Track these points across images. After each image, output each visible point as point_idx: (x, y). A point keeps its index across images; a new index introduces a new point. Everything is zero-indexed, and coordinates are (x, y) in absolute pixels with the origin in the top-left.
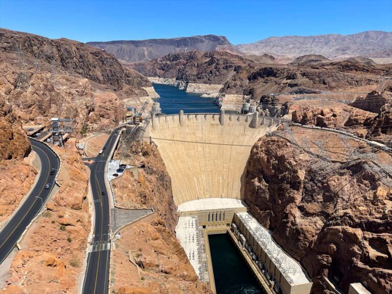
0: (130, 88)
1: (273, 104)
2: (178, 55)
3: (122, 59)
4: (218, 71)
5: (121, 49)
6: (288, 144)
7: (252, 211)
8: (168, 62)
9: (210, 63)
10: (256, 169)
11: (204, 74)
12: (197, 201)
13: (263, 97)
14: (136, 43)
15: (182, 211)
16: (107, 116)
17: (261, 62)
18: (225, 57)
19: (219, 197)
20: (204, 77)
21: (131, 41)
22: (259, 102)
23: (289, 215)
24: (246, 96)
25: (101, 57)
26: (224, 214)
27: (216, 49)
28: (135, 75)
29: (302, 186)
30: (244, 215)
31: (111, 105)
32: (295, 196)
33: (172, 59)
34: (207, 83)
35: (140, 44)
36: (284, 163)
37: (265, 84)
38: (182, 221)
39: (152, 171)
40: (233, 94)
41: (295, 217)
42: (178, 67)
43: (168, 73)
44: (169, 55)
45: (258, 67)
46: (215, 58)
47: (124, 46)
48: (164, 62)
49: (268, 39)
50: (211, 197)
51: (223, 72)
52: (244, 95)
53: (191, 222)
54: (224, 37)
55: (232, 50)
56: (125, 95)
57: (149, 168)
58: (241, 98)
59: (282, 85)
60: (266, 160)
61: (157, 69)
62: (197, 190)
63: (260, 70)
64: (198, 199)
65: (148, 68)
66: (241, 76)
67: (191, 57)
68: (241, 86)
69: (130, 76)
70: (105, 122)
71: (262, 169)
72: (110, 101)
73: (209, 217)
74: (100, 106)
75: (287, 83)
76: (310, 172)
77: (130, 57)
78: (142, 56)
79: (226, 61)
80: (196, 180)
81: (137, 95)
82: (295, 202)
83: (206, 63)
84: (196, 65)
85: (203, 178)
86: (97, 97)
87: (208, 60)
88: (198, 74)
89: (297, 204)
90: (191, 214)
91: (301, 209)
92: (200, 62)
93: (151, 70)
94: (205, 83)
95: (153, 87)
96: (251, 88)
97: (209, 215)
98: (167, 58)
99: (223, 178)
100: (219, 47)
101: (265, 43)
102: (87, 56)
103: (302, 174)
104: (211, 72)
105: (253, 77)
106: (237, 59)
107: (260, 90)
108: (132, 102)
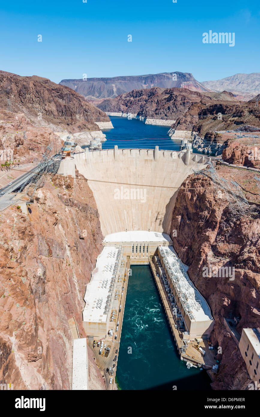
0: (84, 123)
1: (215, 141)
2: (142, 91)
3: (93, 96)
4: (175, 107)
5: (92, 86)
6: (212, 182)
7: (174, 246)
8: (132, 99)
9: (169, 100)
10: (182, 206)
11: (162, 110)
12: (125, 232)
13: (207, 134)
14: (106, 80)
15: (108, 241)
16: (36, 149)
17: (219, 99)
18: (184, 94)
19: (146, 230)
20: (162, 113)
21: (101, 78)
22: (203, 138)
23: (202, 253)
24: (194, 133)
25: (62, 93)
26: (148, 247)
27: (182, 85)
28: (94, 110)
29: (218, 226)
30: (165, 249)
31: (42, 139)
32: (211, 235)
33: (135, 95)
34: (164, 119)
35: (109, 81)
36: (204, 202)
37: (213, 121)
38: (106, 251)
39: (73, 203)
40: (183, 130)
41: (207, 256)
42: (140, 103)
43: (130, 108)
44: (133, 92)
45: (210, 104)
46: (174, 94)
47: (95, 83)
48: (128, 98)
49: (234, 76)
50: (139, 229)
51: (180, 109)
52: (193, 131)
53: (113, 252)
54: (190, 74)
55: (196, 87)
56: (77, 129)
57: (70, 201)
58: (190, 135)
59: (229, 122)
60: (190, 197)
61: (121, 105)
62: (127, 222)
63: (211, 107)
64: (126, 231)
65: (113, 104)
66: (192, 112)
67: (152, 94)
68: (191, 122)
69: (89, 111)
70: (34, 155)
71: (186, 206)
72: (42, 135)
73: (133, 249)
74: (31, 140)
75: (233, 121)
76: (226, 212)
77: (100, 93)
78: (111, 92)
79: (184, 98)
80: (125, 213)
81: (89, 129)
82: (209, 241)
83: (165, 99)
84: (156, 101)
85: (133, 211)
86: (29, 131)
87: (167, 96)
88: (156, 110)
89: (212, 243)
90: (115, 244)
91: (214, 248)
92: (160, 99)
93: (116, 106)
94: (162, 119)
95: (111, 122)
96: (200, 124)
97: (133, 247)
98: (132, 94)
99: (152, 213)
100: (184, 84)
101: (231, 79)
102: (43, 92)
103: (219, 214)
104: (169, 108)
105: (203, 114)
106: (195, 96)
107: (207, 127)
108: (82, 137)
